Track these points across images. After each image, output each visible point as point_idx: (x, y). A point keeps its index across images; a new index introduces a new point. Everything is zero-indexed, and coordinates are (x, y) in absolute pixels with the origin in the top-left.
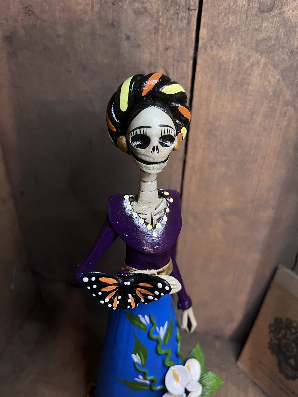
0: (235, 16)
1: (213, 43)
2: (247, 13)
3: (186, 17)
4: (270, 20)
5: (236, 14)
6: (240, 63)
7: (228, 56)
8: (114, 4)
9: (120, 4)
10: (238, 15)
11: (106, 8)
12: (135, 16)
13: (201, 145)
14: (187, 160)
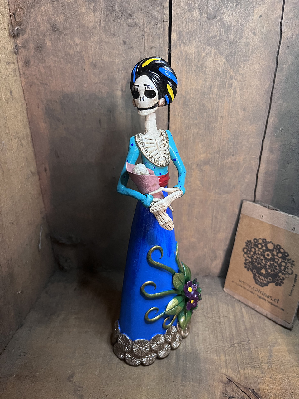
0: (193, 23)
1: (180, 42)
2: (200, 21)
3: (162, 27)
4: (215, 24)
5: (193, 22)
6: (199, 54)
7: (191, 50)
8: (114, 21)
9: (118, 21)
10: (194, 23)
11: (109, 23)
12: (129, 28)
13: (179, 113)
14: (170, 126)
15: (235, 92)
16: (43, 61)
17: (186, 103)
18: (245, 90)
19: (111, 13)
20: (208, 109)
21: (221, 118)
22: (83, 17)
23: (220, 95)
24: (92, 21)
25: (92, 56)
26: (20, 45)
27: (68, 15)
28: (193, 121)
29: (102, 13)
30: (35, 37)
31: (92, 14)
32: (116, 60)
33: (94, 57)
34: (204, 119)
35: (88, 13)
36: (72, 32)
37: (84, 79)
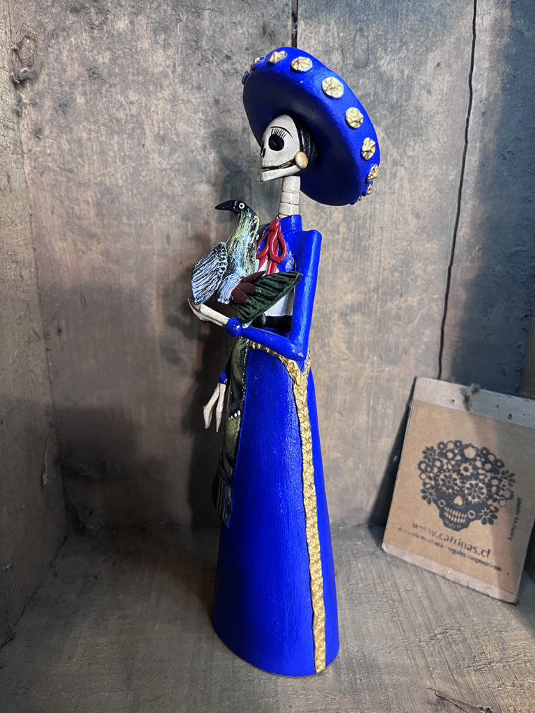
2: (342, 71)
4: (367, 76)
8: (200, 65)
9: (207, 65)
11: (191, 70)
12: (224, 78)
15: (401, 186)
16: (68, 130)
18: (417, 184)
19: (194, 52)
20: (357, 216)
21: (380, 231)
22: (145, 56)
23: (377, 191)
24: (161, 64)
25: (159, 123)
26: (27, 102)
27: (118, 52)
29: (178, 51)
30: (55, 88)
31: (161, 51)
32: (200, 130)
33: (161, 125)
35: (153, 50)
36: (124, 81)
37: (143, 162)
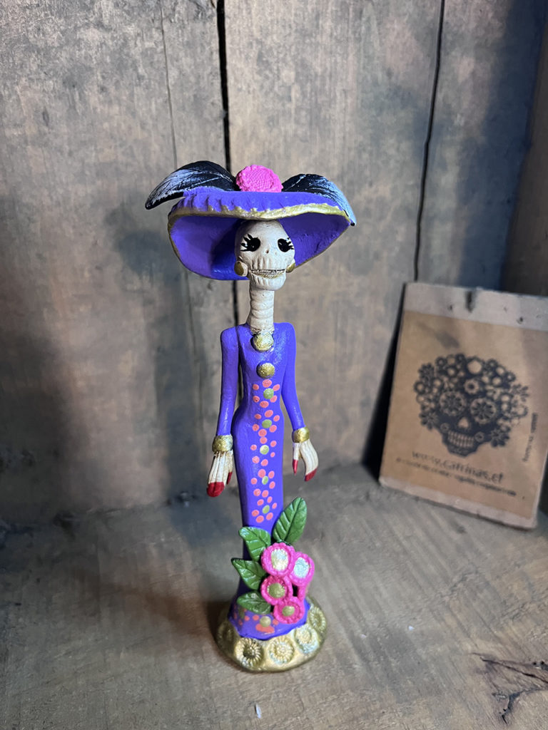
13: (249, 86)
14: (231, 118)
15: (369, 29)
17: (264, 59)
18: (388, 26)
20: (313, 74)
21: (343, 95)
23: (339, 38)
28: (283, 105)
34: (306, 100)
